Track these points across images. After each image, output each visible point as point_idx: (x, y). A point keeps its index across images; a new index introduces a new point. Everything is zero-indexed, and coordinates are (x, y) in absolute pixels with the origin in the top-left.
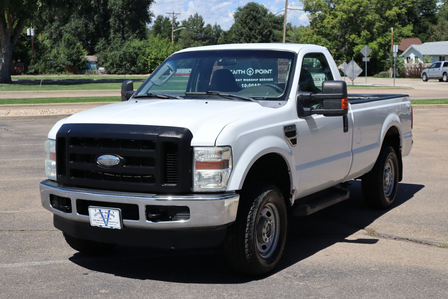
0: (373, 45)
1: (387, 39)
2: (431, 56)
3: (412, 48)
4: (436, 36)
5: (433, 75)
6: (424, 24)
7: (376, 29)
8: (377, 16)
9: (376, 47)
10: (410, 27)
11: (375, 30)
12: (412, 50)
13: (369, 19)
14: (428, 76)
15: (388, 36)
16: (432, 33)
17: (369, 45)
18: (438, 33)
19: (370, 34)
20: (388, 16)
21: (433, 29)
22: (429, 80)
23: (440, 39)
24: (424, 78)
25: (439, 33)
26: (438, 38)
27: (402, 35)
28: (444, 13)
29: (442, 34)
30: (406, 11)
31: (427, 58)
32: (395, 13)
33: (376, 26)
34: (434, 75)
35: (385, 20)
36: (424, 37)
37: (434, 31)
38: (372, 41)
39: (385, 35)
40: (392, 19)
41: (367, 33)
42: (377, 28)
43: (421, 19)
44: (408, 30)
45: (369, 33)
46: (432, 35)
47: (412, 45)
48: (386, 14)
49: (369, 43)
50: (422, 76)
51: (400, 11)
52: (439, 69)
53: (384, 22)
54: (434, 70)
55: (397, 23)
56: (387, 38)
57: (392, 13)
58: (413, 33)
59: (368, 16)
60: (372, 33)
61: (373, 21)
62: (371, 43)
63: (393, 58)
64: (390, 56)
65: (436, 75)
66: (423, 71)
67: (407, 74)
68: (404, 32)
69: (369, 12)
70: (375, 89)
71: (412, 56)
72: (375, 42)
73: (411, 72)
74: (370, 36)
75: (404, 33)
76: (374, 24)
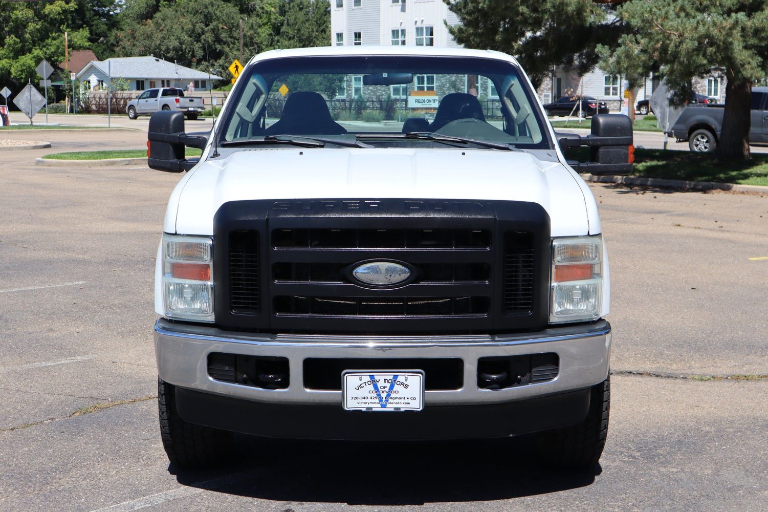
0: (26, 60)
1: (48, 51)
2: (127, 79)
3: (92, 66)
4: (124, 48)
5: (147, 110)
6: (97, 28)
7: (29, 33)
8: (30, 13)
9: (32, 63)
10: (85, 33)
11: (27, 36)
12: (93, 70)
13: (17, 18)
14: (137, 112)
15: (51, 46)
16: (118, 42)
17: (19, 60)
18: (126, 43)
19: (20, 42)
20: (49, 14)
21: (119, 36)
22: (138, 117)
23: (131, 53)
24: (132, 114)
25: (129, 43)
26: (127, 52)
27: (73, 44)
28: (132, 13)
29: (134, 45)
30: (76, 7)
31: (122, 83)
32: (60, 9)
33: (29, 28)
34: (148, 108)
35: (42, 21)
36: (100, 50)
37: (121, 40)
38: (24, 54)
39: (44, 44)
40: (55, 19)
41: (14, 40)
42: (31, 32)
43: (93, 21)
44: (81, 36)
45: (18, 40)
46: (118, 46)
47: (92, 61)
48: (45, 11)
49: (20, 57)
50: (127, 112)
51: (67, 6)
52: (156, 100)
53: (40, 23)
54: (147, 101)
55: (64, 25)
56: (47, 49)
57: (55, 9)
58: (90, 43)
59: (15, 12)
60: (23, 41)
61: (23, 21)
62: (23, 57)
63: (70, 82)
64: (64, 79)
65: (150, 110)
66: (129, 103)
67: (94, 107)
68: (75, 40)
69: (16, 6)
70: (83, 131)
71: (94, 80)
72: (29, 56)
73: (99, 104)
74: (20, 45)
75: (76, 42)
76: (25, 26)
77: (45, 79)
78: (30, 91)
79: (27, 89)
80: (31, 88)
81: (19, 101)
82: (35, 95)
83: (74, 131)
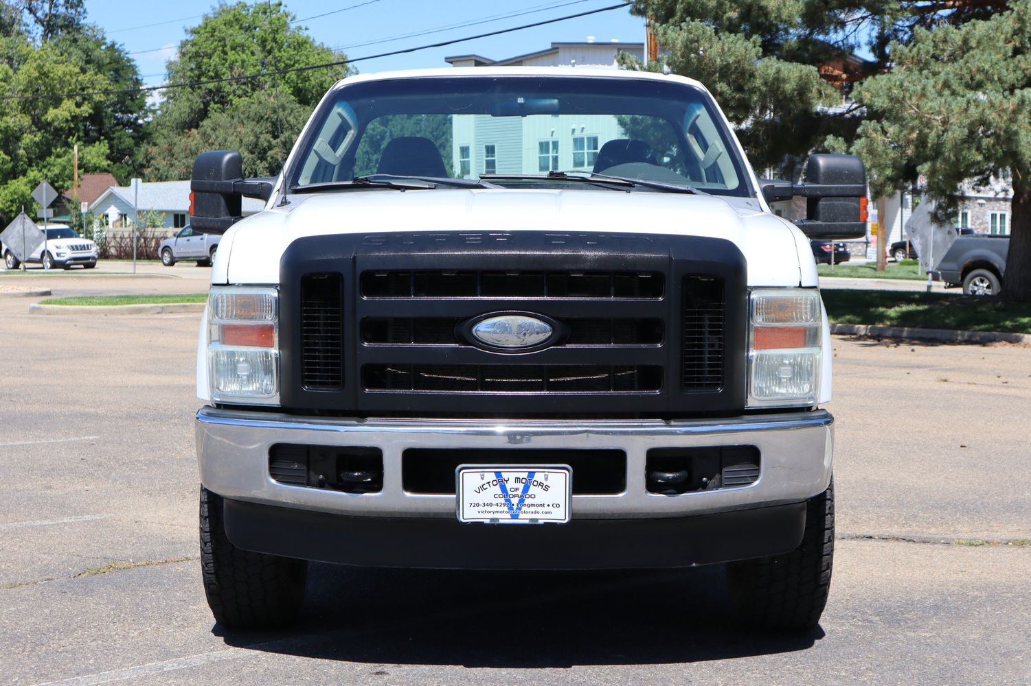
0: (18, 185)
1: (49, 174)
2: (161, 212)
3: (112, 194)
4: (158, 169)
5: (189, 252)
6: (120, 143)
7: (24, 149)
8: (26, 121)
9: (27, 189)
10: (102, 147)
11: (21, 152)
12: (112, 198)
13: (8, 126)
14: (175, 255)
15: (54, 166)
16: (148, 162)
17: (8, 185)
18: (161, 163)
19: (11, 160)
20: (53, 121)
21: (150, 153)
22: (176, 264)
23: (167, 177)
24: (167, 259)
25: (164, 163)
26: (161, 175)
27: (84, 165)
28: (169, 121)
29: (172, 165)
30: (91, 111)
31: (154, 217)
32: (69, 115)
33: (24, 141)
34: (190, 251)
35: (43, 131)
36: (123, 173)
37: (152, 158)
38: (15, 177)
39: (45, 163)
40: (61, 129)
41: (3, 158)
42: (26, 146)
43: (114, 133)
44: (97, 153)
45: (8, 158)
46: (148, 167)
47: (112, 187)
48: (46, 116)
49: (9, 182)
50: (160, 255)
51: (78, 111)
52: (202, 239)
53: (39, 134)
54: (188, 240)
55: (73, 137)
56: (49, 170)
57: (61, 115)
58: (109, 162)
59: (5, 118)
60: (15, 158)
61: (16, 131)
62: (14, 181)
63: (80, 215)
64: (72, 211)
65: (193, 252)
66: (163, 243)
67: (113, 251)
68: (89, 158)
69: (7, 111)
71: (113, 213)
72: (22, 180)
73: (121, 247)
74: (10, 165)
75: (89, 160)
76: (18, 139)
77: (45, 208)
78: (24, 223)
79: (19, 221)
80: (24, 218)
81: (8, 236)
82: (30, 229)
83: (85, 277)
